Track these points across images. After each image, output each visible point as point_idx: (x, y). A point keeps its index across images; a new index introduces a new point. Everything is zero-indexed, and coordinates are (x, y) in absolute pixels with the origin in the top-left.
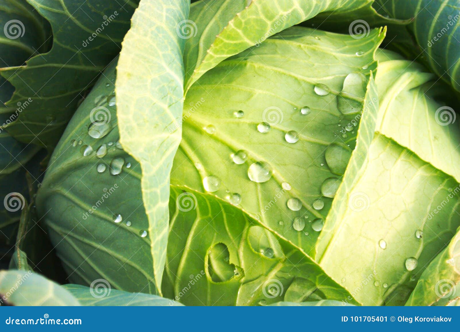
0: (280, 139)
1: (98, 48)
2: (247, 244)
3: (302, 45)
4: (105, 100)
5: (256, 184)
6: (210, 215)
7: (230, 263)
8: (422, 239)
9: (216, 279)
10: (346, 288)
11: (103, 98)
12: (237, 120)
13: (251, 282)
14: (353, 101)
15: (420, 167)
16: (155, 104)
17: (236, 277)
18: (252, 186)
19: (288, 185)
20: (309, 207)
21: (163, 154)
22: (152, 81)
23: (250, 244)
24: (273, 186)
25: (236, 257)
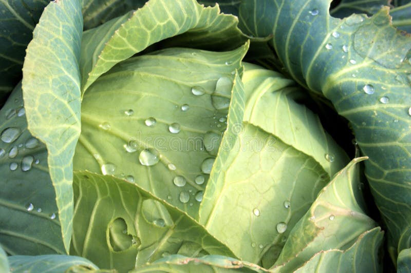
0: (165, 130)
1: (6, 70)
2: (141, 216)
3: (181, 59)
4: (15, 112)
5: (146, 167)
6: (109, 195)
7: (128, 234)
8: (290, 208)
9: (117, 249)
10: (227, 245)
11: (12, 111)
12: (128, 118)
13: (146, 249)
14: (224, 98)
15: (284, 150)
16: (56, 99)
17: (134, 246)
18: (143, 169)
19: (174, 166)
20: (192, 182)
21: (66, 141)
22: (53, 80)
23: (144, 216)
24: (161, 168)
25: (133, 228)
